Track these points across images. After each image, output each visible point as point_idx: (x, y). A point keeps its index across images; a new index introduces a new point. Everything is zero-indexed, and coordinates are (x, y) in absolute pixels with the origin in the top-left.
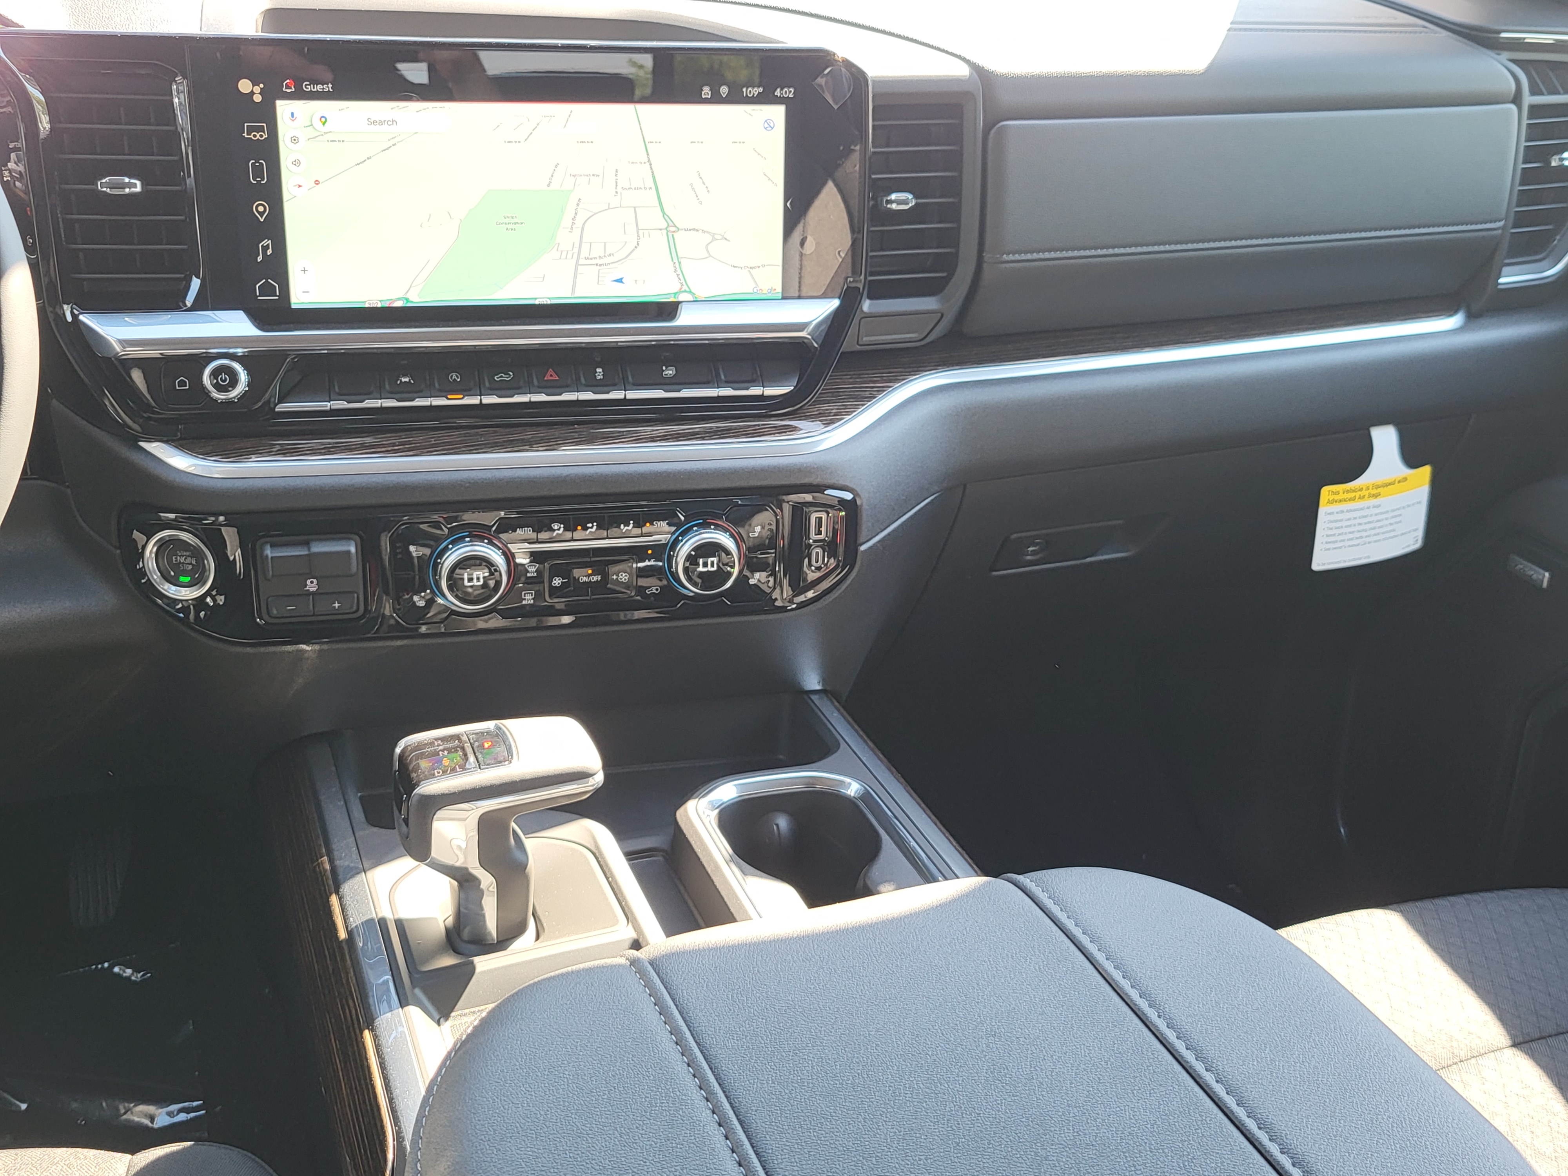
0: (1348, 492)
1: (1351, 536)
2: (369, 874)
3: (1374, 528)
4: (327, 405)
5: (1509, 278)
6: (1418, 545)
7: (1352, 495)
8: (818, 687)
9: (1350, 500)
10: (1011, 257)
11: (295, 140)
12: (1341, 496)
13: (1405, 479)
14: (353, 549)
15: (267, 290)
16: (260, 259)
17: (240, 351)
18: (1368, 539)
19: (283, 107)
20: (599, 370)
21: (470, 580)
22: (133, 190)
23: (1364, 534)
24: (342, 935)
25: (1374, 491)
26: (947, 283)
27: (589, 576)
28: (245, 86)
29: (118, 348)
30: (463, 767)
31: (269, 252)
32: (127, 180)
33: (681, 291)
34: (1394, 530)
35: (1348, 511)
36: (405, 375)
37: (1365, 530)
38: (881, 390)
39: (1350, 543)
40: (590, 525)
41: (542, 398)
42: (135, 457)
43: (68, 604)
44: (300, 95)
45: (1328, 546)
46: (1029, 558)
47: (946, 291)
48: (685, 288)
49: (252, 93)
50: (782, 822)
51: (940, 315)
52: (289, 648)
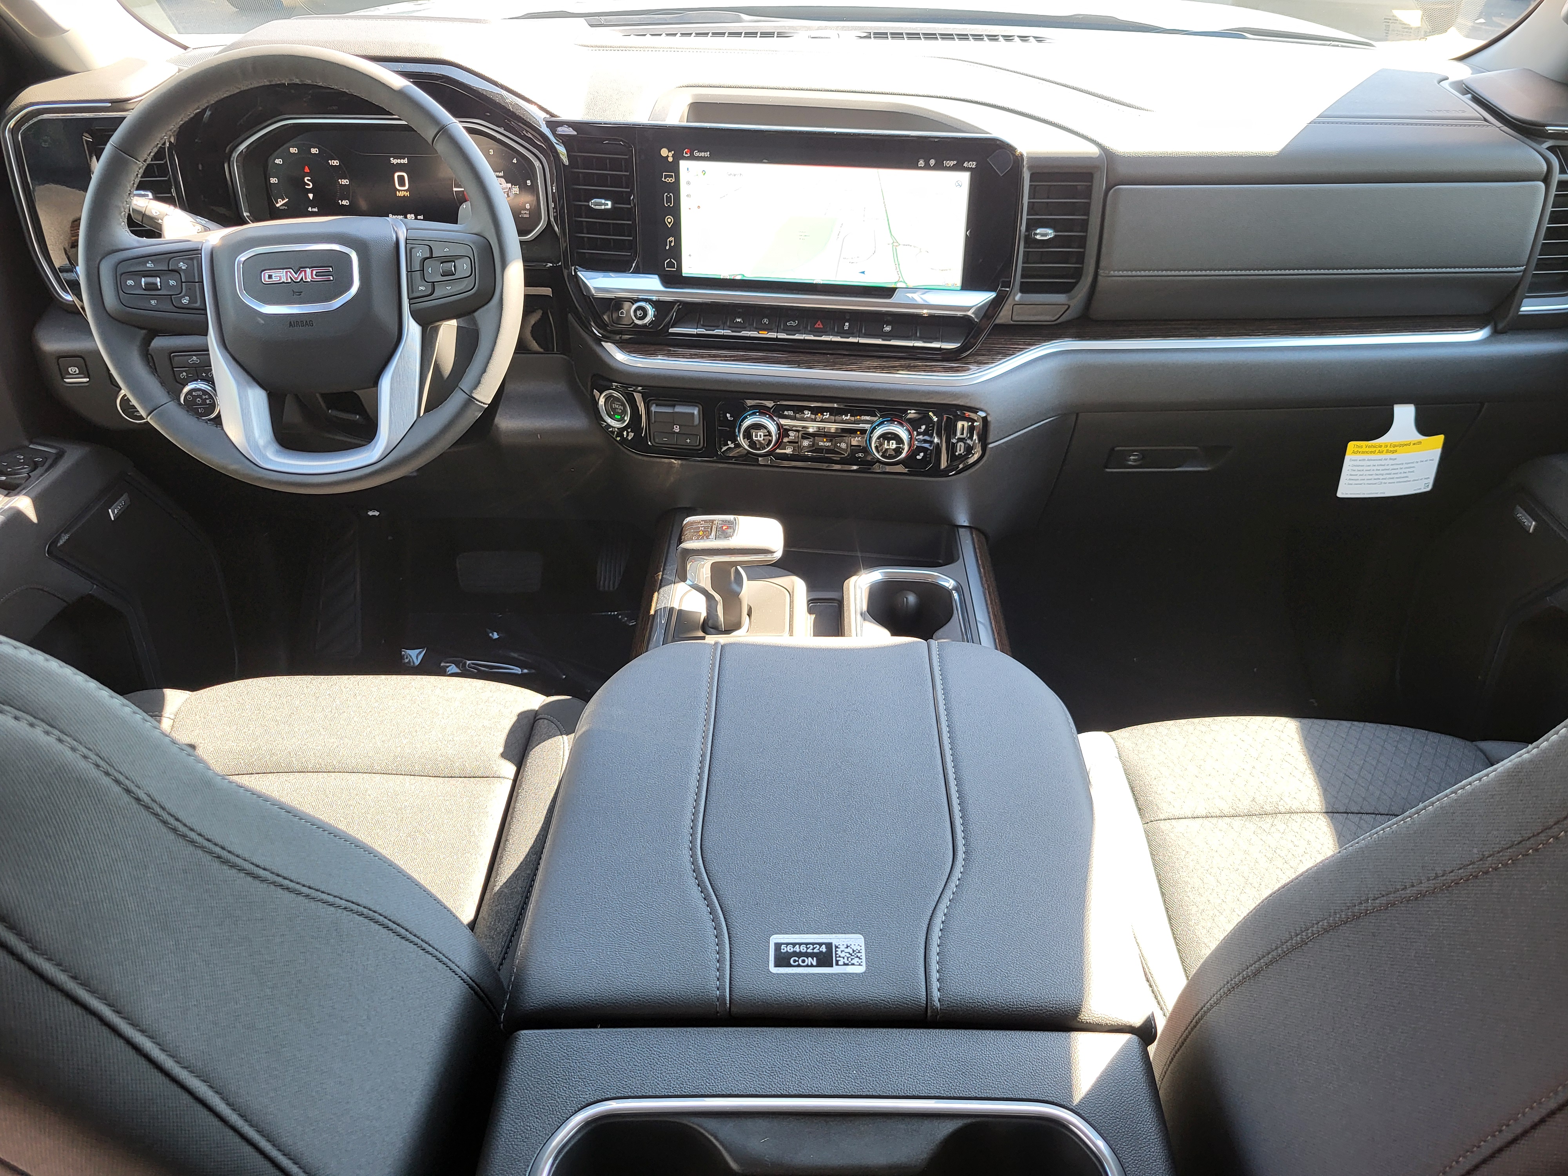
0: (1369, 447)
1: (1370, 477)
2: (676, 585)
3: (1390, 474)
4: (694, 331)
5: (1529, 307)
6: (1429, 489)
7: (1373, 449)
8: (966, 524)
9: (1371, 452)
10: (1116, 273)
11: (688, 183)
12: (1364, 449)
13: (1420, 443)
14: (696, 412)
15: (671, 265)
16: (667, 248)
17: (654, 298)
18: (1384, 481)
19: (683, 164)
20: (847, 324)
21: (756, 436)
22: (607, 207)
23: (1381, 477)
24: (652, 612)
25: (1392, 449)
26: (1074, 287)
27: (824, 442)
28: (664, 152)
29: (593, 291)
30: (707, 538)
31: (673, 244)
32: (603, 201)
33: (898, 281)
34: (1407, 477)
35: (1368, 460)
36: (739, 318)
37: (1383, 475)
38: (1021, 349)
39: (1369, 482)
40: (825, 414)
41: (812, 337)
42: (598, 349)
43: (566, 422)
44: (692, 158)
45: (1351, 482)
46: (1130, 463)
47: (1073, 292)
48: (901, 279)
49: (668, 156)
50: (912, 599)
51: (1067, 307)
52: (666, 460)
